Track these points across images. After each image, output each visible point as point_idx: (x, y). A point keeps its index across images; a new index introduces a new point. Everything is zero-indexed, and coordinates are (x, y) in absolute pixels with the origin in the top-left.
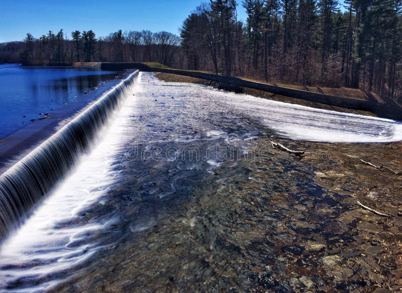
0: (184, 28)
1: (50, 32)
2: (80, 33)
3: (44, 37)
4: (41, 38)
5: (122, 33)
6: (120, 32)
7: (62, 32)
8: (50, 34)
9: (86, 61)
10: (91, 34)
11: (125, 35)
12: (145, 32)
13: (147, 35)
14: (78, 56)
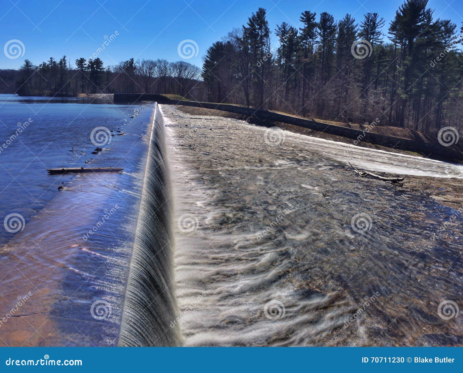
0: (207, 57)
1: (51, 58)
2: (85, 61)
3: (44, 64)
4: (40, 66)
5: (134, 62)
6: (132, 60)
7: (66, 59)
8: (51, 61)
9: (91, 93)
10: (98, 62)
11: (137, 64)
12: (159, 61)
13: (162, 65)
14: (83, 86)
